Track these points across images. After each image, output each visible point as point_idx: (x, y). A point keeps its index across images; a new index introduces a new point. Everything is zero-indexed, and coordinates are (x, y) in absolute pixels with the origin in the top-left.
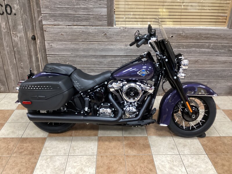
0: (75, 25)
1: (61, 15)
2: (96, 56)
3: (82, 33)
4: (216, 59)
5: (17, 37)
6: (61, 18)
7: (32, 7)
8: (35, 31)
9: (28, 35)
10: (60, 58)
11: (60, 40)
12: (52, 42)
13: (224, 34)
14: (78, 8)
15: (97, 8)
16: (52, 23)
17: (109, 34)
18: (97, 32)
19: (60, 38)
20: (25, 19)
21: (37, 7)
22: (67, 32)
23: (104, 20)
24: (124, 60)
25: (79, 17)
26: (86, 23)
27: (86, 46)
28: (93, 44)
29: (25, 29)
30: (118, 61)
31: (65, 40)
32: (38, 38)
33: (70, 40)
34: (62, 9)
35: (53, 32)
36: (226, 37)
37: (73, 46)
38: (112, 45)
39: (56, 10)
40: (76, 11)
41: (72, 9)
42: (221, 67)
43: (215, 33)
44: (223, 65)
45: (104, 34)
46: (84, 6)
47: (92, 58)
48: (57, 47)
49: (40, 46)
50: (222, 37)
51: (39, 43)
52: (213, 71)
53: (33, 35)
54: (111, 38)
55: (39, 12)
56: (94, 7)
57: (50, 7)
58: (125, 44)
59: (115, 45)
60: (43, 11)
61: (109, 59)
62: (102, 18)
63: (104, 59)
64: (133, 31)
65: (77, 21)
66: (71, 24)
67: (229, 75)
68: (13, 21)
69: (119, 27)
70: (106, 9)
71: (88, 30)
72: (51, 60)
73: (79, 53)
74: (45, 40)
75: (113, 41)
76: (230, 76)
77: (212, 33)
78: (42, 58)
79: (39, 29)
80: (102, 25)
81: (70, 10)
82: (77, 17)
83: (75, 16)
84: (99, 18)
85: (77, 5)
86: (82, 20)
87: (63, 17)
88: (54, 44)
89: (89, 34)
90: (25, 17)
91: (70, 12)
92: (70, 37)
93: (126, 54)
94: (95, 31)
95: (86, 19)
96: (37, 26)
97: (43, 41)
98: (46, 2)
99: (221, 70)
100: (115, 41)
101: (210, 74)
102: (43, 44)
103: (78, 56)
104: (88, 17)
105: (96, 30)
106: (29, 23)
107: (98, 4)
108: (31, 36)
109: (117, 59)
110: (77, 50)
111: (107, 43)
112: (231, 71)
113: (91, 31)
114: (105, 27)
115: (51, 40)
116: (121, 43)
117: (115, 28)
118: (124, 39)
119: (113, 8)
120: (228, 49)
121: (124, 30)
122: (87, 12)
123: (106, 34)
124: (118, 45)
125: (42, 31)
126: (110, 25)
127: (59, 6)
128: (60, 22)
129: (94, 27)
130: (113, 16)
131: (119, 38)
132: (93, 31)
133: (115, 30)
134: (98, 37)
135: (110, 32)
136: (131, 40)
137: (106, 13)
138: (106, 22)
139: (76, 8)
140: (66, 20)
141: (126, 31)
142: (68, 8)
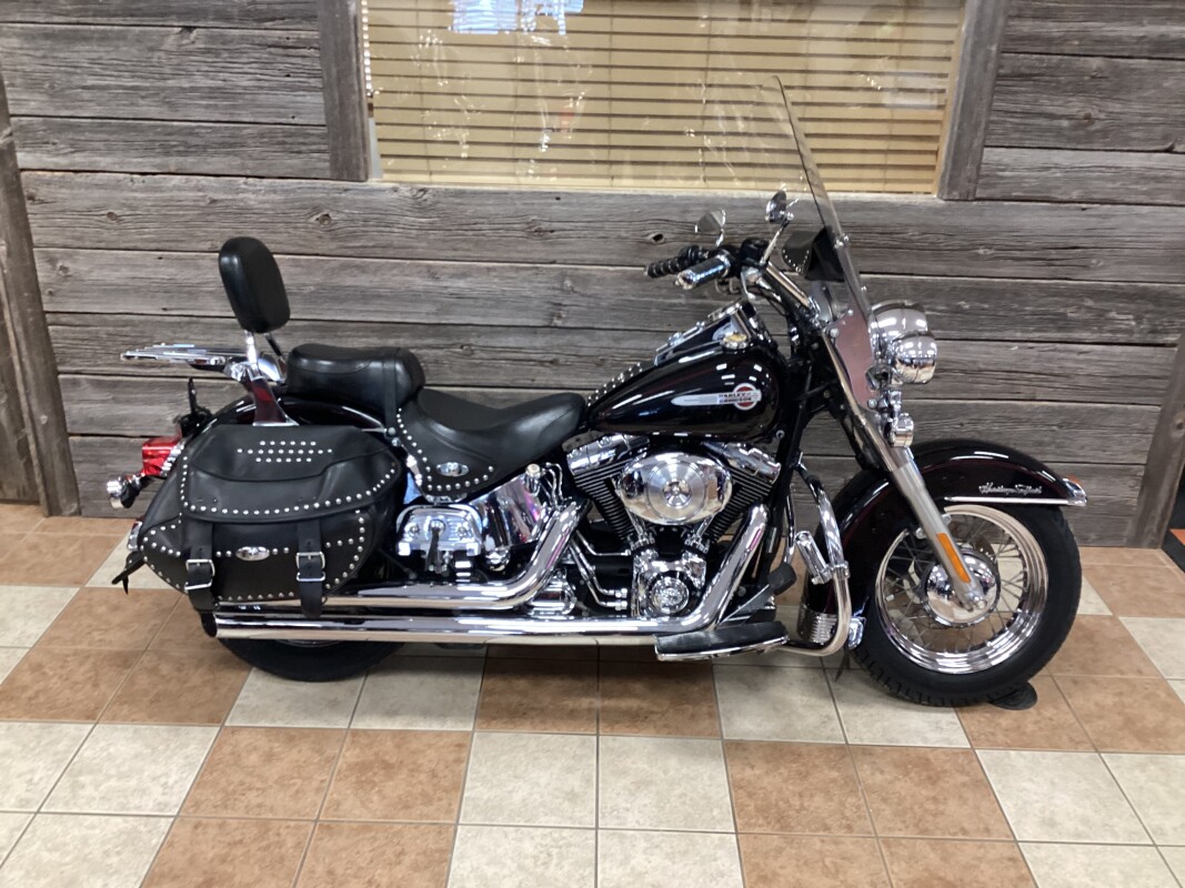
0: (172, 169)
3: (208, 210)
6: (104, 137)
10: (111, 329)
11: (103, 245)
12: (66, 253)
13: (923, 225)
14: (183, 90)
15: (271, 89)
16: (63, 161)
17: (341, 216)
18: (282, 206)
19: (106, 235)
22: (135, 203)
23: (313, 147)
24: (430, 347)
25: (191, 134)
26: (227, 159)
31: (129, 242)
33: (153, 246)
34: (105, 94)
35: (66, 205)
36: (933, 243)
37: (166, 272)
38: (363, 269)
39: (78, 98)
40: (171, 105)
41: (154, 94)
43: (873, 223)
45: (318, 216)
46: (212, 79)
48: (95, 275)
49: (11, 270)
50: (910, 245)
51: (4, 259)
54: (353, 236)
56: (261, 88)
57: (47, 85)
58: (429, 266)
59: (378, 269)
62: (301, 140)
64: (461, 208)
65: (180, 153)
66: (154, 166)
69: (392, 185)
70: (316, 100)
71: (236, 197)
72: (66, 338)
73: (199, 310)
74: (31, 245)
75: (368, 251)
77: (860, 222)
78: (26, 331)
80: (304, 171)
81: (143, 97)
82: (180, 131)
83: (170, 130)
84: (288, 140)
85: (175, 76)
86: (205, 147)
87: (114, 133)
88: (75, 261)
89: (241, 213)
91: (145, 108)
92: (151, 230)
93: (435, 320)
94: (273, 202)
95: (223, 145)
97: (26, 250)
98: (25, 59)
100: (379, 251)
102: (24, 261)
103: (196, 323)
104: (238, 132)
105: (277, 197)
107: (277, 72)
109: (392, 342)
110: (189, 293)
111: (334, 262)
112: (974, 417)
113: (252, 203)
114: (319, 183)
115: (60, 241)
116: (408, 262)
117: (372, 191)
118: (424, 244)
119: (354, 92)
120: (947, 305)
121: (414, 198)
122: (225, 107)
123: (327, 215)
124: (395, 272)
125: (16, 201)
126: (345, 173)
127: (91, 81)
128: (101, 155)
129: (265, 181)
130: (355, 129)
131: (395, 237)
132: (264, 202)
133: (370, 197)
134: (290, 230)
135: (347, 207)
136: (456, 250)
137: (323, 116)
138: (325, 161)
139: (171, 88)
140: (129, 146)
141: (429, 203)
142: (133, 88)
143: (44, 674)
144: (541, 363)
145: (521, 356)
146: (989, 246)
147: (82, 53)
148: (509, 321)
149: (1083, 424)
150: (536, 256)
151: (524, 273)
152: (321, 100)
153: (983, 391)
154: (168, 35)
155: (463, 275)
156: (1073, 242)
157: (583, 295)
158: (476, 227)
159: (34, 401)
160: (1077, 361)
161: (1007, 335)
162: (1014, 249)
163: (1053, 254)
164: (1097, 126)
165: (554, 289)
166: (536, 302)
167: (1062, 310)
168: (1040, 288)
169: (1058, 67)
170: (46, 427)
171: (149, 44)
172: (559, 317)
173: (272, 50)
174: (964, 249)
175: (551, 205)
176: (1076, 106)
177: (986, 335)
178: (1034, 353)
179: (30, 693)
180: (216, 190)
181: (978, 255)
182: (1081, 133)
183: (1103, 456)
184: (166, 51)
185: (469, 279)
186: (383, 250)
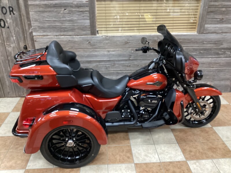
0: (62, 35)
1: (49, 27)
2: (82, 62)
3: (68, 42)
5: (10, 47)
6: (49, 29)
7: (23, 20)
8: (27, 42)
9: (20, 45)
13: (195, 38)
14: (64, 20)
15: (80, 19)
16: (41, 34)
17: (92, 42)
18: (82, 40)
20: (18, 31)
21: (28, 21)
23: (88, 30)
24: (108, 64)
25: (65, 28)
28: (78, 51)
29: (18, 40)
30: (102, 66)
32: (29, 47)
34: (50, 22)
35: (42, 42)
36: (196, 41)
38: (96, 51)
39: (44, 22)
40: (62, 23)
41: (59, 21)
43: (186, 38)
45: (88, 42)
46: (70, 18)
50: (192, 42)
53: (25, 45)
54: (94, 45)
55: (30, 25)
56: (78, 19)
57: (39, 20)
58: (108, 50)
59: (99, 51)
60: (33, 24)
61: (94, 64)
62: (85, 28)
63: (89, 64)
64: (114, 39)
65: (63, 32)
66: (59, 34)
68: (6, 33)
69: (102, 36)
70: (88, 21)
71: (73, 39)
75: (97, 48)
77: (184, 38)
79: (30, 40)
80: (86, 34)
81: (57, 22)
82: (63, 28)
84: (83, 29)
85: (63, 18)
86: (68, 30)
87: (51, 29)
89: (75, 42)
90: (17, 29)
91: (57, 24)
93: (109, 59)
95: (71, 30)
96: (28, 37)
98: (35, 16)
100: (99, 48)
104: (74, 27)
106: (21, 35)
107: (81, 16)
108: (23, 46)
109: (101, 64)
111: (91, 50)
113: (76, 40)
114: (88, 36)
116: (104, 49)
117: (98, 37)
118: (107, 46)
120: (199, 52)
121: (105, 38)
124: (102, 51)
125: (33, 42)
126: (93, 34)
127: (47, 19)
128: (49, 33)
129: (79, 36)
131: (102, 45)
132: (79, 40)
134: (83, 45)
135: (93, 40)
137: (89, 24)
138: (90, 32)
139: (62, 20)
140: (54, 31)
141: (108, 39)
142: (55, 20)
144: (127, 66)
145: (124, 65)
146: (206, 41)
147: (45, 14)
148: (122, 59)
149: (221, 72)
150: (127, 47)
151: (125, 50)
154: (61, 11)
155: (114, 51)
156: (220, 40)
157: (135, 54)
158: (116, 42)
160: (220, 61)
161: (209, 57)
162: (210, 42)
163: (217, 42)
164: (224, 20)
165: (130, 53)
167: (218, 52)
168: (214, 48)
169: (217, 10)
171: (58, 12)
172: (131, 58)
173: (80, 12)
174: (201, 42)
175: (130, 38)
176: (221, 17)
177: (205, 57)
178: (213, 59)
181: (204, 43)
182: (221, 21)
183: (225, 77)
184: (61, 13)
186: (100, 48)
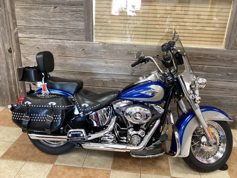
0: (51, 38)
2: (74, 72)
3: (58, 47)
4: (212, 84)
6: (37, 30)
9: (5, 47)
11: (35, 54)
12: (28, 56)
13: (221, 55)
14: (54, 21)
16: (28, 36)
17: (87, 49)
18: (74, 47)
20: (3, 31)
21: (13, 19)
22: (42, 45)
23: (81, 34)
25: (55, 30)
26: (63, 36)
27: (63, 61)
28: (70, 59)
29: (3, 42)
30: (98, 79)
32: (14, 51)
34: (37, 21)
35: (28, 45)
38: (91, 61)
39: (32, 22)
40: (51, 24)
41: (48, 21)
42: (218, 94)
44: (221, 92)
45: (82, 49)
46: (61, 18)
47: (69, 75)
48: (34, 61)
49: (16, 59)
50: (217, 59)
51: (15, 56)
52: (209, 97)
53: (10, 47)
54: (89, 54)
55: (15, 24)
56: (71, 20)
57: (25, 19)
58: (105, 61)
59: (94, 61)
60: (19, 23)
61: (89, 77)
62: (79, 32)
63: (83, 77)
64: (113, 48)
65: (53, 35)
66: (47, 37)
67: (229, 104)
69: (98, 42)
70: (82, 23)
71: (64, 44)
74: (20, 53)
75: (92, 57)
76: (231, 105)
77: (206, 53)
79: (15, 41)
80: (79, 39)
81: (45, 22)
82: (53, 30)
83: (51, 29)
84: (76, 32)
85: (52, 17)
86: (58, 33)
87: (39, 30)
88: (30, 57)
89: (65, 48)
90: (2, 28)
91: (46, 25)
93: (106, 73)
94: (72, 46)
95: (62, 33)
96: (13, 38)
98: (21, 13)
99: (218, 97)
100: (94, 57)
101: (205, 101)
102: (19, 57)
104: (65, 30)
107: (74, 17)
108: (9, 49)
109: (96, 77)
111: (85, 59)
112: (231, 100)
113: (68, 46)
114: (82, 42)
115: (27, 53)
116: (101, 60)
118: (104, 56)
119: (91, 22)
120: (226, 73)
121: (103, 45)
122: (63, 25)
123: (84, 49)
124: (98, 62)
125: (18, 44)
126: (88, 40)
127: (34, 18)
128: (36, 35)
129: (71, 41)
130: (91, 30)
131: (98, 54)
132: (71, 46)
133: (93, 45)
134: (76, 52)
135: (88, 47)
136: (112, 57)
137: (84, 27)
138: (84, 37)
139: (51, 20)
140: (42, 33)
141: (106, 47)
142: (43, 20)
143: (16, 149)
145: (125, 81)
147: (33, 12)
148: (123, 74)
150: (130, 59)
151: (127, 63)
152: (84, 23)
153: (233, 94)
154: (51, 8)
155: (113, 63)
157: (140, 68)
158: (117, 52)
159: (20, 87)
166: (129, 69)
170: (22, 93)
171: (47, 10)
172: (134, 73)
173: (73, 12)
174: (231, 61)
175: (133, 48)
177: (235, 81)
179: (13, 153)
180: (60, 43)
181: (234, 62)
184: (51, 12)
185: (115, 64)
186: (96, 57)
